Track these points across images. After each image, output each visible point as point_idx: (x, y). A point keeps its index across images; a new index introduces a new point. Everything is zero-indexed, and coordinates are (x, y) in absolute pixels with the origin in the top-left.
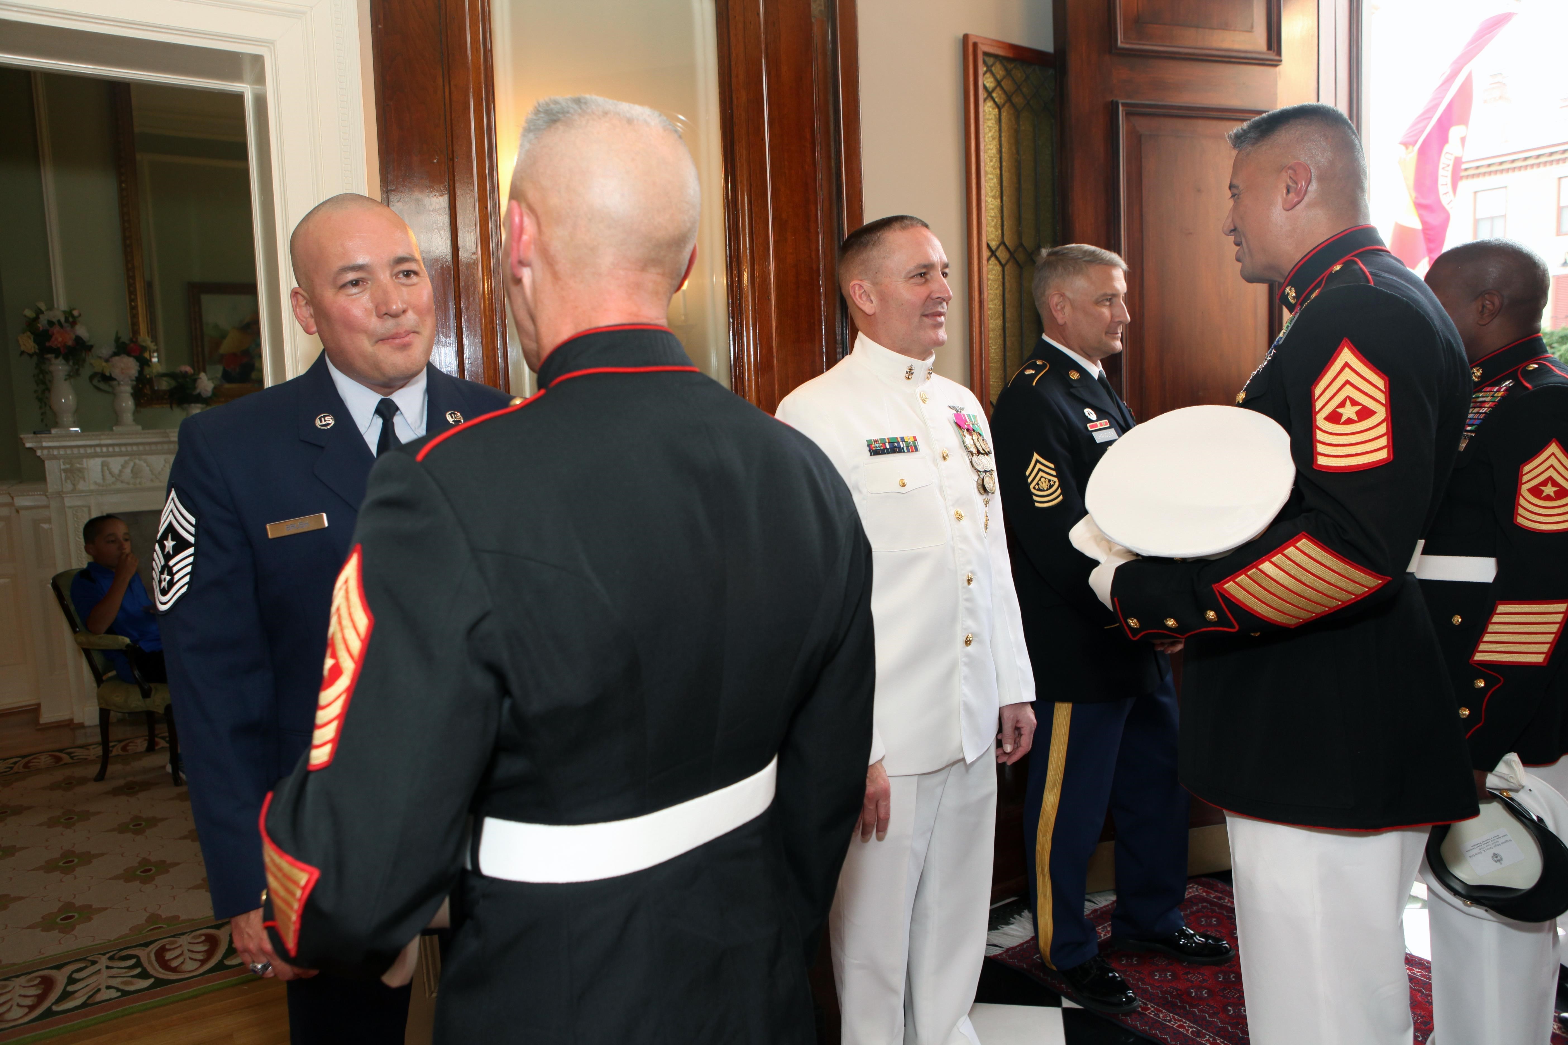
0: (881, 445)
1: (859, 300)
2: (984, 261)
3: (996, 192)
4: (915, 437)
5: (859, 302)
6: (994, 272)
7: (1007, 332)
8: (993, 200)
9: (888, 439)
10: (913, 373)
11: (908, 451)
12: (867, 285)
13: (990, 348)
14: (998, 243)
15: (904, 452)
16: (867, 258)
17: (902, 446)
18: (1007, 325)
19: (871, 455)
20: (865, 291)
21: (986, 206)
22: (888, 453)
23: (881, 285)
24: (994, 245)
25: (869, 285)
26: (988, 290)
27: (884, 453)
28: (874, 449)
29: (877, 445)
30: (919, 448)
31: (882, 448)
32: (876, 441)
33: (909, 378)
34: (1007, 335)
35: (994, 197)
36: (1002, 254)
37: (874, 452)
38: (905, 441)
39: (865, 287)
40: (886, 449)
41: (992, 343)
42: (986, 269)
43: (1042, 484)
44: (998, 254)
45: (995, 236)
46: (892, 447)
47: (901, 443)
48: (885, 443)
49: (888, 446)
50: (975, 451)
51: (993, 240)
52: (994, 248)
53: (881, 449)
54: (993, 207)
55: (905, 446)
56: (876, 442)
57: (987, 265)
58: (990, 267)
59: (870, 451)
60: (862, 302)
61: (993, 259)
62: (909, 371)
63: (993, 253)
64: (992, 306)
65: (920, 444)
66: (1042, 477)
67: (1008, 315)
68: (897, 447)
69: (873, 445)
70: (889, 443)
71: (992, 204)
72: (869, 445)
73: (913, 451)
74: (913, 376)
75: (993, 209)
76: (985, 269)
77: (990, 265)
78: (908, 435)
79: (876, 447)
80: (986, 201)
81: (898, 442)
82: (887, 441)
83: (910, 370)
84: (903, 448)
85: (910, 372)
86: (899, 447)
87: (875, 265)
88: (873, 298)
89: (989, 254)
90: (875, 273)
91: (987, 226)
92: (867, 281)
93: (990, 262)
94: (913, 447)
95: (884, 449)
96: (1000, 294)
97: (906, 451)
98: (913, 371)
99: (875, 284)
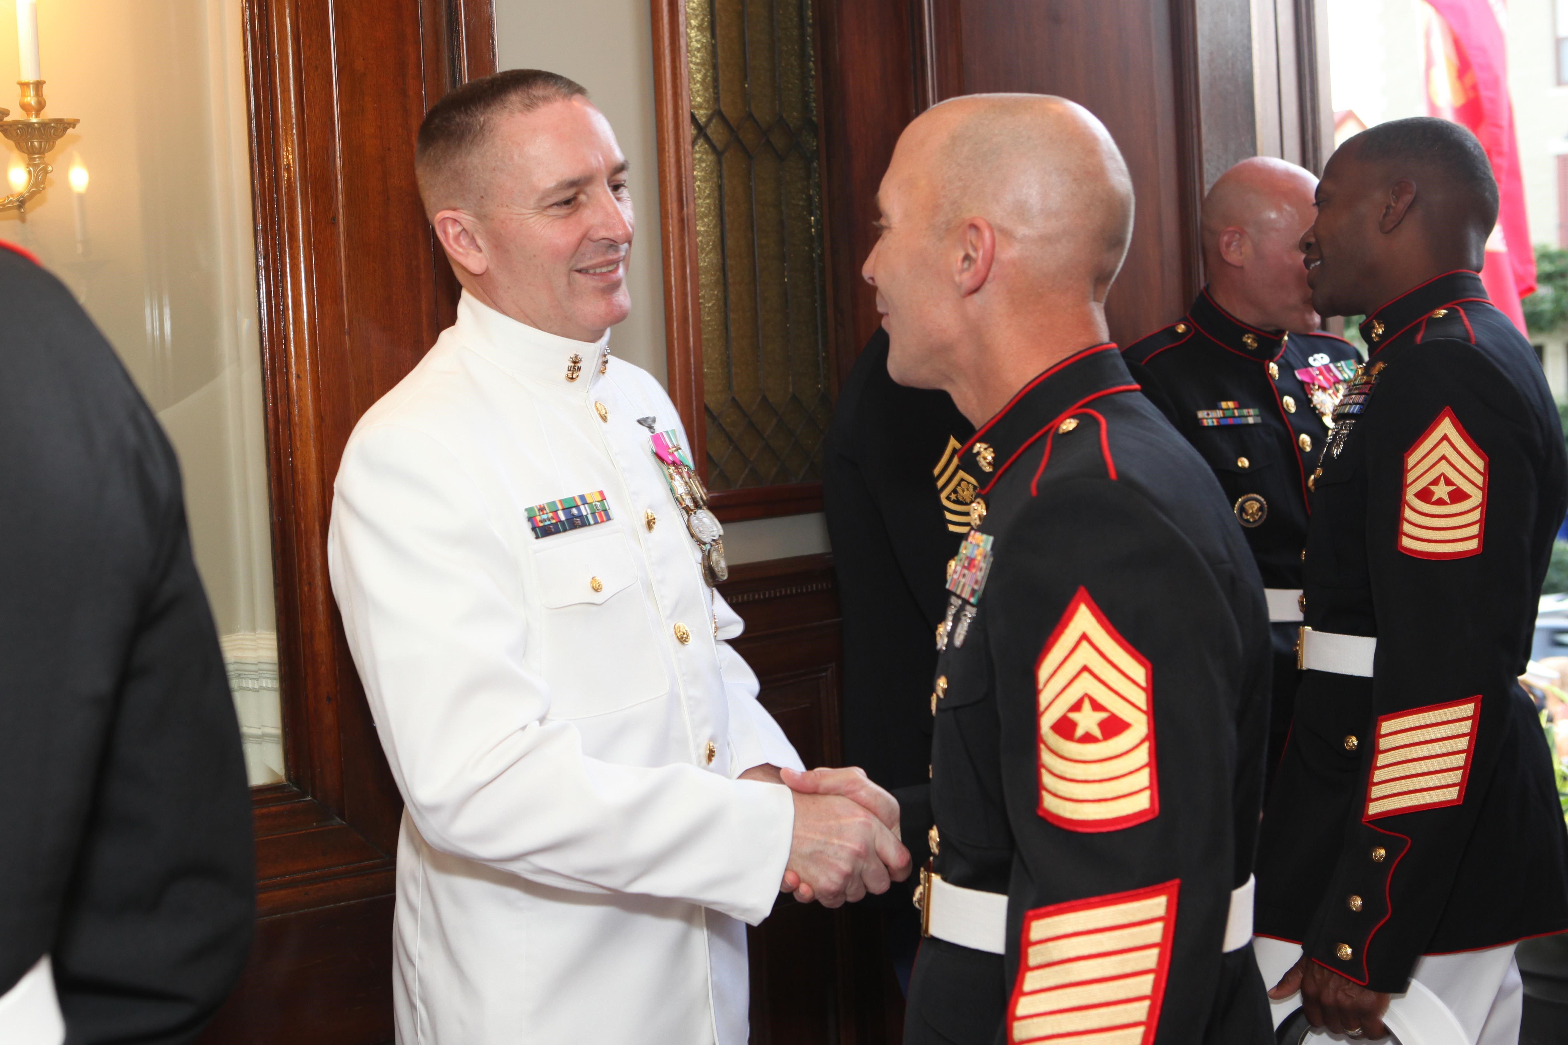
0: (551, 515)
1: (456, 247)
2: (686, 146)
3: (703, 20)
4: (601, 493)
5: (455, 250)
6: (704, 165)
7: (729, 274)
8: (698, 33)
9: (560, 501)
10: (579, 369)
11: (596, 523)
12: (466, 218)
13: (702, 306)
14: (710, 112)
15: (590, 525)
16: (461, 167)
17: (584, 513)
18: (729, 262)
19: (537, 537)
20: (464, 229)
21: (688, 45)
22: (565, 530)
23: (492, 219)
24: (702, 115)
25: (470, 218)
26: (695, 199)
27: (557, 532)
28: (541, 525)
29: (545, 517)
30: (612, 513)
31: (554, 521)
32: (542, 509)
33: (572, 378)
34: (730, 281)
35: (700, 28)
36: (714, 130)
37: (543, 531)
38: (587, 504)
39: (464, 222)
40: (560, 521)
41: (703, 296)
42: (691, 159)
43: (963, 491)
44: (709, 131)
45: (704, 101)
46: (569, 517)
47: (582, 507)
48: (556, 511)
49: (562, 516)
50: (691, 505)
51: (700, 107)
52: (702, 120)
53: (552, 524)
54: (699, 46)
55: (589, 512)
56: (542, 511)
57: (692, 154)
58: (697, 156)
59: (534, 529)
60: (461, 250)
61: (701, 141)
62: (573, 365)
63: (701, 130)
64: (702, 229)
65: (612, 505)
66: (962, 480)
67: (730, 243)
68: (577, 517)
69: (538, 518)
70: (563, 509)
71: (697, 41)
72: (531, 519)
73: (603, 521)
74: (580, 373)
75: (698, 50)
76: (686, 162)
77: (696, 152)
78: (590, 491)
79: (545, 520)
80: (687, 34)
81: (577, 507)
82: (560, 507)
83: (575, 362)
84: (586, 516)
85: (575, 365)
86: (581, 516)
87: (478, 183)
88: (480, 242)
89: (694, 132)
90: (479, 197)
91: (690, 83)
92: (465, 212)
93: (697, 148)
94: (603, 515)
95: (556, 523)
96: (715, 207)
97: (592, 522)
98: (579, 365)
99: (481, 217)
